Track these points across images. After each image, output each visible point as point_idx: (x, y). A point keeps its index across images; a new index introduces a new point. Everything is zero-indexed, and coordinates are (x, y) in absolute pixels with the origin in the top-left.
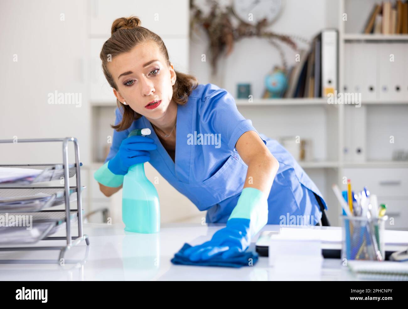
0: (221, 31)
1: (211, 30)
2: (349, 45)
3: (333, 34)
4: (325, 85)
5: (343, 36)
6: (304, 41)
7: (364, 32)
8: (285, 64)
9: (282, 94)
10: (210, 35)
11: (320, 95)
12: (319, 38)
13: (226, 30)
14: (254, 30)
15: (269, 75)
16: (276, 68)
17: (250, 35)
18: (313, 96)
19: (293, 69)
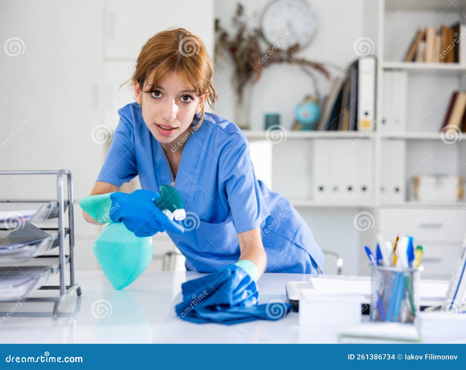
0: (249, 56)
1: (238, 54)
2: (388, 74)
3: (372, 61)
4: (361, 117)
5: (382, 64)
6: (339, 68)
7: (405, 60)
8: (317, 93)
9: (314, 126)
10: (236, 60)
11: (355, 128)
12: (356, 65)
13: (254, 55)
14: (284, 56)
15: (300, 105)
16: (308, 98)
17: (281, 61)
18: (348, 129)
19: (327, 98)
